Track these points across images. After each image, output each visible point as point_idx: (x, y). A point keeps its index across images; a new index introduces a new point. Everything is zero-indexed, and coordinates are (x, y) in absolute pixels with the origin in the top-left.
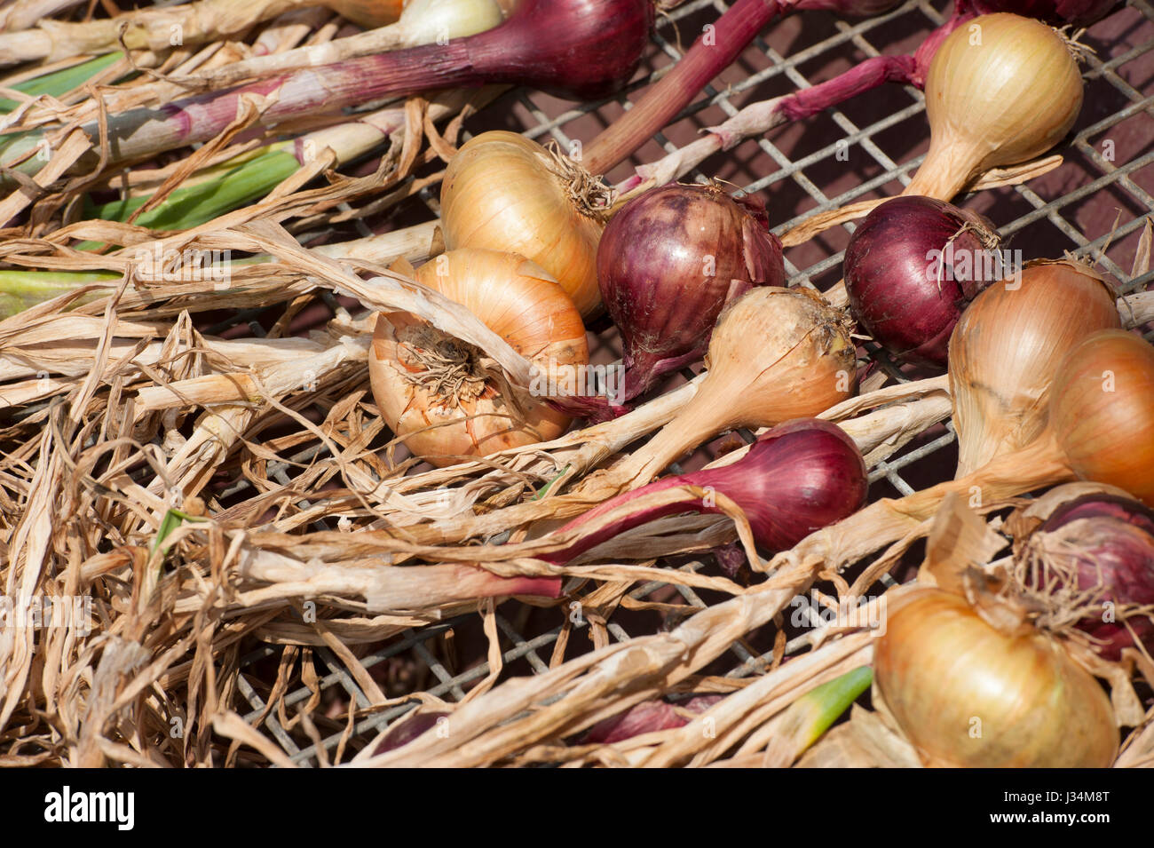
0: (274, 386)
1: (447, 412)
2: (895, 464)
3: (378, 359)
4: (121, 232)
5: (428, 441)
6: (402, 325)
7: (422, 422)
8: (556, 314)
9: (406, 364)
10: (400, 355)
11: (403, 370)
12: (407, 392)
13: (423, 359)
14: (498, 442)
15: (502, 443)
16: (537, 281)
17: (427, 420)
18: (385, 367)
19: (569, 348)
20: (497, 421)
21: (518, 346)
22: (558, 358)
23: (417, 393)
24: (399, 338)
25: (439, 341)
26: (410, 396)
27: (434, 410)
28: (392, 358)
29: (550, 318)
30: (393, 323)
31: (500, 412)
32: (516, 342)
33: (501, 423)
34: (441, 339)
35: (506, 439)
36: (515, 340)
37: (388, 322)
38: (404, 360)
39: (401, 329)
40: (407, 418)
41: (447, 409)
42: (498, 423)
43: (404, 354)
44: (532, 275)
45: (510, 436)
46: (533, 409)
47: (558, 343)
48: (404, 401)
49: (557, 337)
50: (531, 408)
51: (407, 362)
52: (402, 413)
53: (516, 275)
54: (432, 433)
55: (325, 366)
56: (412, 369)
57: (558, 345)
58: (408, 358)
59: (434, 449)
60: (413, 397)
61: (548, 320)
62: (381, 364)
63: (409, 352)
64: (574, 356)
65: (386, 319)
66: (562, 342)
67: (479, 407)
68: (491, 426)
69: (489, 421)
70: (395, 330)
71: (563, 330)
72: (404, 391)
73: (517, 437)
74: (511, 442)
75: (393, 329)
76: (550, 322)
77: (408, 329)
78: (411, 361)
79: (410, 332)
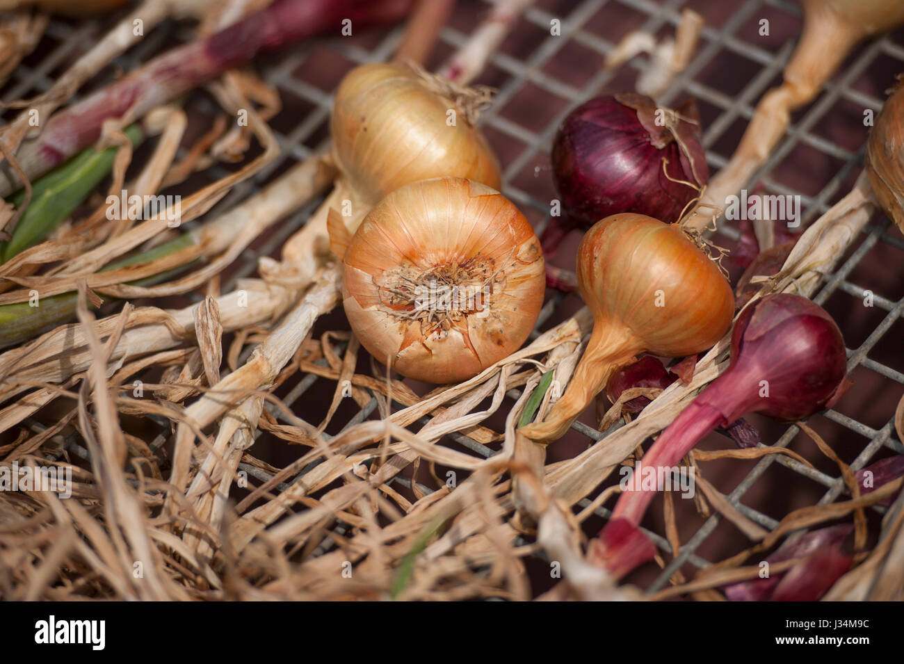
0: (278, 363)
1: (442, 335)
2: (842, 274)
3: (363, 307)
4: (67, 246)
5: (430, 365)
6: (378, 271)
7: (424, 350)
8: (512, 220)
9: (391, 305)
10: (383, 298)
11: (390, 311)
12: (401, 328)
13: (410, 296)
14: (494, 347)
15: (498, 347)
16: (486, 198)
17: (427, 348)
18: (374, 313)
19: (532, 246)
20: (489, 329)
21: (490, 259)
22: (526, 259)
23: (409, 327)
24: (379, 284)
25: (418, 276)
26: (404, 331)
27: (430, 337)
28: (376, 304)
29: (509, 225)
30: (369, 273)
31: (489, 320)
32: (488, 256)
33: (493, 331)
34: (420, 274)
35: (500, 343)
36: (486, 255)
37: (363, 272)
38: (389, 302)
39: (379, 275)
40: (408, 351)
41: (441, 333)
42: (490, 331)
43: (387, 296)
44: (482, 194)
45: (503, 339)
46: (517, 310)
47: (523, 245)
48: (400, 338)
49: (520, 240)
50: (515, 309)
51: (391, 302)
52: (401, 350)
53: (468, 198)
54: (433, 358)
55: (306, 328)
56: (398, 307)
57: (524, 248)
58: (392, 298)
59: (437, 370)
60: (407, 330)
61: (508, 228)
62: (368, 312)
63: (391, 293)
64: (537, 250)
65: (359, 270)
66: (526, 243)
67: (470, 322)
68: (485, 336)
69: (482, 332)
70: (373, 278)
71: (522, 232)
72: (397, 329)
73: (508, 337)
74: (505, 344)
75: (371, 277)
76: (511, 229)
77: (385, 273)
78: (395, 301)
79: (388, 276)
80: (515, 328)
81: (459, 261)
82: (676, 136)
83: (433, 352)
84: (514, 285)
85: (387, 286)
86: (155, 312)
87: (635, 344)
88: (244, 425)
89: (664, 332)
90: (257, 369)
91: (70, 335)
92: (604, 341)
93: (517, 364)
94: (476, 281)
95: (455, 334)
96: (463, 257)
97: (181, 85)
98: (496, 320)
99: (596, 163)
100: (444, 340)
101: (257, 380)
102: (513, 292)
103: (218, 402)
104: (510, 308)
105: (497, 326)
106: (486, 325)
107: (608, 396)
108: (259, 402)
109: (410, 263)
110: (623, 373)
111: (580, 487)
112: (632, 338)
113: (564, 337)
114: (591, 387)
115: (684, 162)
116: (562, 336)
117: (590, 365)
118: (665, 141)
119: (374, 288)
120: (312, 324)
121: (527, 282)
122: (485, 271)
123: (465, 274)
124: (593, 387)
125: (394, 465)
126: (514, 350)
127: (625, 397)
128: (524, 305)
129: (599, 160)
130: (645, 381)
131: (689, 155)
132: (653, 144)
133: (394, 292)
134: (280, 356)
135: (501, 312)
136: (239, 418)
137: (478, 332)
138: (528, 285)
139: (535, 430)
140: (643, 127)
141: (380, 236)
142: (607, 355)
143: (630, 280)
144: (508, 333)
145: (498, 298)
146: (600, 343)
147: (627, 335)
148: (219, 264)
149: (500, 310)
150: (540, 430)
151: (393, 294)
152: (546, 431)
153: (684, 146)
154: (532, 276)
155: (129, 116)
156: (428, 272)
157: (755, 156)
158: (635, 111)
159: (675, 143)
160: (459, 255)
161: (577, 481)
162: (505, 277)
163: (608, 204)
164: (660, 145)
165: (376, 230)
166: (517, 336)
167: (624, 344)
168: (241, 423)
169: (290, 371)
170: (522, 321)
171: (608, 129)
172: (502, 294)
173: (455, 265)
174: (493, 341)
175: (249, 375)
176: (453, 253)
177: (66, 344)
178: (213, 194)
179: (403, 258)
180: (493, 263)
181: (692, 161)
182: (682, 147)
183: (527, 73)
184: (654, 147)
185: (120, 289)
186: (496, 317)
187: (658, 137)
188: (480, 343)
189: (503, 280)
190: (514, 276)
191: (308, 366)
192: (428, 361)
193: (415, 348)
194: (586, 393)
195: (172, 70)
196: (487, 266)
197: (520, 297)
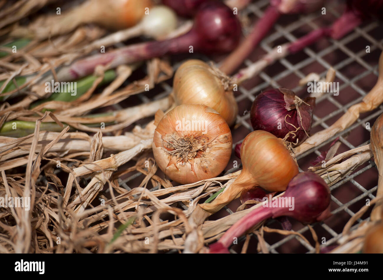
0: (120, 162)
2: (353, 176)
3: (156, 147)
5: (177, 175)
6: (164, 134)
7: (175, 168)
8: (220, 125)
9: (167, 148)
10: (164, 145)
11: (166, 150)
12: (168, 158)
13: (173, 145)
14: (203, 173)
15: (205, 173)
16: (212, 114)
17: (177, 167)
18: (159, 150)
19: (226, 137)
20: (202, 165)
21: (207, 138)
22: (222, 141)
23: (172, 158)
24: (163, 139)
25: (178, 138)
26: (169, 159)
27: (179, 164)
28: (162, 146)
29: (218, 127)
30: (161, 134)
31: (203, 162)
32: (207, 136)
33: (204, 166)
34: (179, 138)
35: (206, 172)
36: (206, 136)
37: (159, 133)
38: (166, 147)
39: (164, 136)
40: (169, 167)
41: (183, 163)
42: (203, 166)
43: (166, 144)
44: (210, 112)
45: (207, 171)
46: (215, 160)
47: (222, 135)
48: (168, 162)
49: (221, 133)
50: (214, 159)
51: (167, 147)
52: (167, 166)
53: (204, 113)
54: (179, 172)
55: (137, 152)
56: (169, 149)
57: (222, 136)
58: (168, 146)
59: (180, 178)
60: (171, 159)
61: (217, 127)
62: (157, 149)
63: (167, 143)
64: (228, 139)
65: (158, 132)
66: (223, 135)
67: (195, 161)
68: (200, 168)
69: (199, 166)
70: (162, 136)
71: (223, 130)
72: (167, 158)
73: (210, 170)
74: (208, 173)
75: (161, 136)
76: (218, 128)
77: (166, 135)
78: (168, 147)
79: (167, 136)
80: (213, 167)
81: (195, 136)
82: (297, 108)
83: (179, 170)
84: (215, 150)
85: (166, 140)
86: (86, 135)
87: (253, 181)
88: (100, 182)
89: (263, 178)
90: (109, 161)
91: (46, 135)
92: (242, 178)
93: (213, 183)
94: (199, 145)
95: (188, 165)
96: (197, 135)
97: (132, 58)
98: (206, 163)
99: (262, 111)
100: (184, 166)
101: (108, 165)
102: (214, 153)
103: (87, 169)
104: (212, 159)
105: (205, 165)
106: (201, 163)
107: (241, 201)
108: (108, 175)
109: (176, 133)
110: (249, 193)
111: (215, 231)
112: (252, 179)
113: (234, 176)
114: (232, 194)
115: (298, 119)
116: (233, 175)
117: (233, 185)
118: (291, 109)
119: (161, 140)
120: (140, 151)
121: (220, 150)
122: (204, 142)
123: (197, 141)
124: (233, 195)
125: (151, 209)
126: (212, 177)
127: (247, 202)
128: (218, 159)
129: (263, 110)
130: (258, 199)
131: (300, 116)
132: (286, 108)
133: (168, 143)
134: (122, 159)
135: (208, 160)
136: (98, 179)
137: (198, 166)
138: (221, 151)
139: (206, 206)
140: (284, 101)
141: (168, 121)
142: (241, 183)
143: (253, 154)
144: (209, 169)
145: (207, 154)
146: (240, 178)
147: (251, 177)
148: (121, 126)
149: (208, 159)
150: (208, 207)
151: (168, 144)
152: (210, 207)
153: (299, 112)
154: (223, 148)
155: (108, 66)
156: (182, 138)
157: (340, 127)
158: (284, 95)
159: (295, 110)
160: (196, 134)
161: (214, 228)
162: (212, 146)
163: (264, 128)
164: (289, 109)
165: (167, 118)
166: (214, 171)
167: (248, 180)
168: (98, 180)
169: (132, 169)
170: (216, 165)
171: (270, 99)
172: (209, 153)
173: (192, 137)
174: (203, 170)
175: (105, 163)
176: (193, 133)
177: (43, 138)
178: (121, 97)
179: (174, 131)
180: (208, 139)
181: (301, 118)
182: (298, 112)
183: (271, 82)
184: (286, 109)
185: (78, 125)
186: (206, 161)
187: (289, 106)
188: (197, 170)
189: (211, 147)
190: (216, 146)
191: (140, 169)
192: (177, 173)
193: (172, 167)
194: (229, 196)
195: (130, 52)
196: (206, 140)
197: (216, 155)
